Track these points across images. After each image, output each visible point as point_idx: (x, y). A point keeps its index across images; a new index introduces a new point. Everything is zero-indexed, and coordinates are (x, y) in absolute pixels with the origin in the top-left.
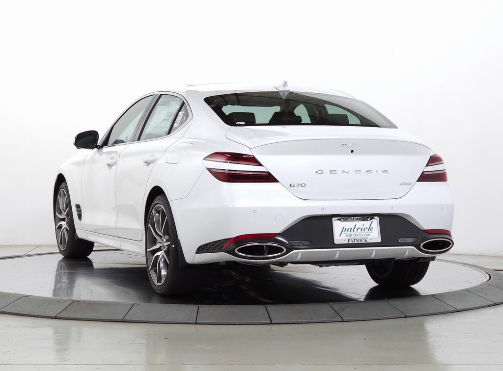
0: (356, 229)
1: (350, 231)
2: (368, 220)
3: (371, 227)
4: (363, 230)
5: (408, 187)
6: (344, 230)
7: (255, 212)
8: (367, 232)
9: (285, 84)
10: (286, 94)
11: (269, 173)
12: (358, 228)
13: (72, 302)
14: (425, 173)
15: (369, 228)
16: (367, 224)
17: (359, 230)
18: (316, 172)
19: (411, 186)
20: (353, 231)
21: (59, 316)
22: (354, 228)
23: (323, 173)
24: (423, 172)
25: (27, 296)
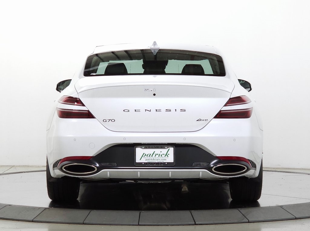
0: (154, 155)
1: (149, 156)
2: (165, 148)
3: (168, 153)
4: (160, 155)
5: (205, 123)
6: (144, 155)
7: (75, 140)
8: (164, 157)
9: (155, 43)
10: (157, 51)
11: (88, 111)
12: (156, 154)
13: (44, 209)
14: (221, 112)
15: (166, 154)
16: (164, 151)
17: (157, 156)
18: (124, 111)
19: (207, 122)
20: (152, 156)
21: (35, 220)
22: (153, 154)
23: (129, 111)
24: (220, 111)
25: (10, 205)
